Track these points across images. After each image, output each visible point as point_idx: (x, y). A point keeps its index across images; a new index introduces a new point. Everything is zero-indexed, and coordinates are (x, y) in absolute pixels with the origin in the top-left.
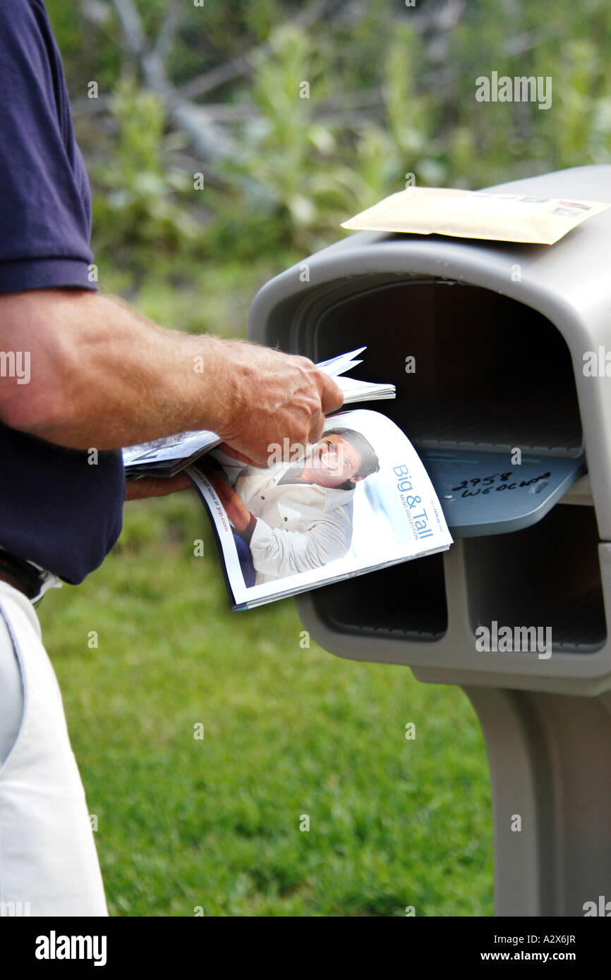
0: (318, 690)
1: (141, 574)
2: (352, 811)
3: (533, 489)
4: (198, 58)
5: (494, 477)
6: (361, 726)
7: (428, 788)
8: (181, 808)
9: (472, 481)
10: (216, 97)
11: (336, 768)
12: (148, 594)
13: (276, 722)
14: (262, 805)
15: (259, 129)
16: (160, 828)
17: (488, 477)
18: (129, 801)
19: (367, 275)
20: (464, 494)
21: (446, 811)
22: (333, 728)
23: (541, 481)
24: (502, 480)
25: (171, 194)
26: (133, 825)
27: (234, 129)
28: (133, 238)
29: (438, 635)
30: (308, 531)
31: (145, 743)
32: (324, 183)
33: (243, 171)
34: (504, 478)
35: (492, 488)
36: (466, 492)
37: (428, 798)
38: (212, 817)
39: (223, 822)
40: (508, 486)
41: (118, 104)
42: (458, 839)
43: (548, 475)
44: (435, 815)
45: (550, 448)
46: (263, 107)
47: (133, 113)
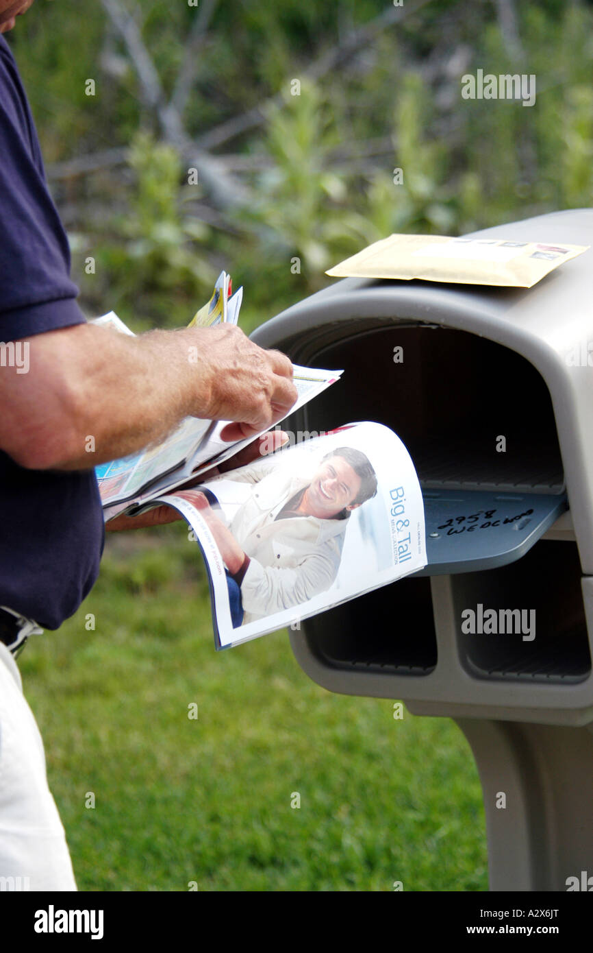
0: (329, 723)
1: (159, 612)
2: (362, 840)
3: (516, 526)
4: (214, 109)
5: (478, 515)
6: (371, 757)
7: (435, 817)
8: (195, 840)
9: (457, 519)
10: (233, 147)
11: (346, 799)
12: (164, 632)
13: (289, 756)
14: (274, 836)
15: (273, 178)
16: (176, 860)
17: (472, 515)
18: (145, 834)
19: (352, 320)
20: (450, 531)
21: (453, 838)
22: (344, 761)
23: (524, 518)
24: (486, 517)
25: (189, 243)
26: (150, 858)
27: (250, 179)
28: (152, 286)
29: (428, 669)
30: (299, 567)
31: (162, 778)
32: (336, 229)
33: (258, 219)
34: (489, 515)
35: (476, 525)
36: (452, 529)
37: (436, 826)
38: (226, 848)
39: (237, 854)
40: (492, 523)
41: (135, 156)
42: (464, 865)
43: (530, 512)
44: (442, 842)
45: (533, 486)
46: (277, 157)
47: (149, 165)
